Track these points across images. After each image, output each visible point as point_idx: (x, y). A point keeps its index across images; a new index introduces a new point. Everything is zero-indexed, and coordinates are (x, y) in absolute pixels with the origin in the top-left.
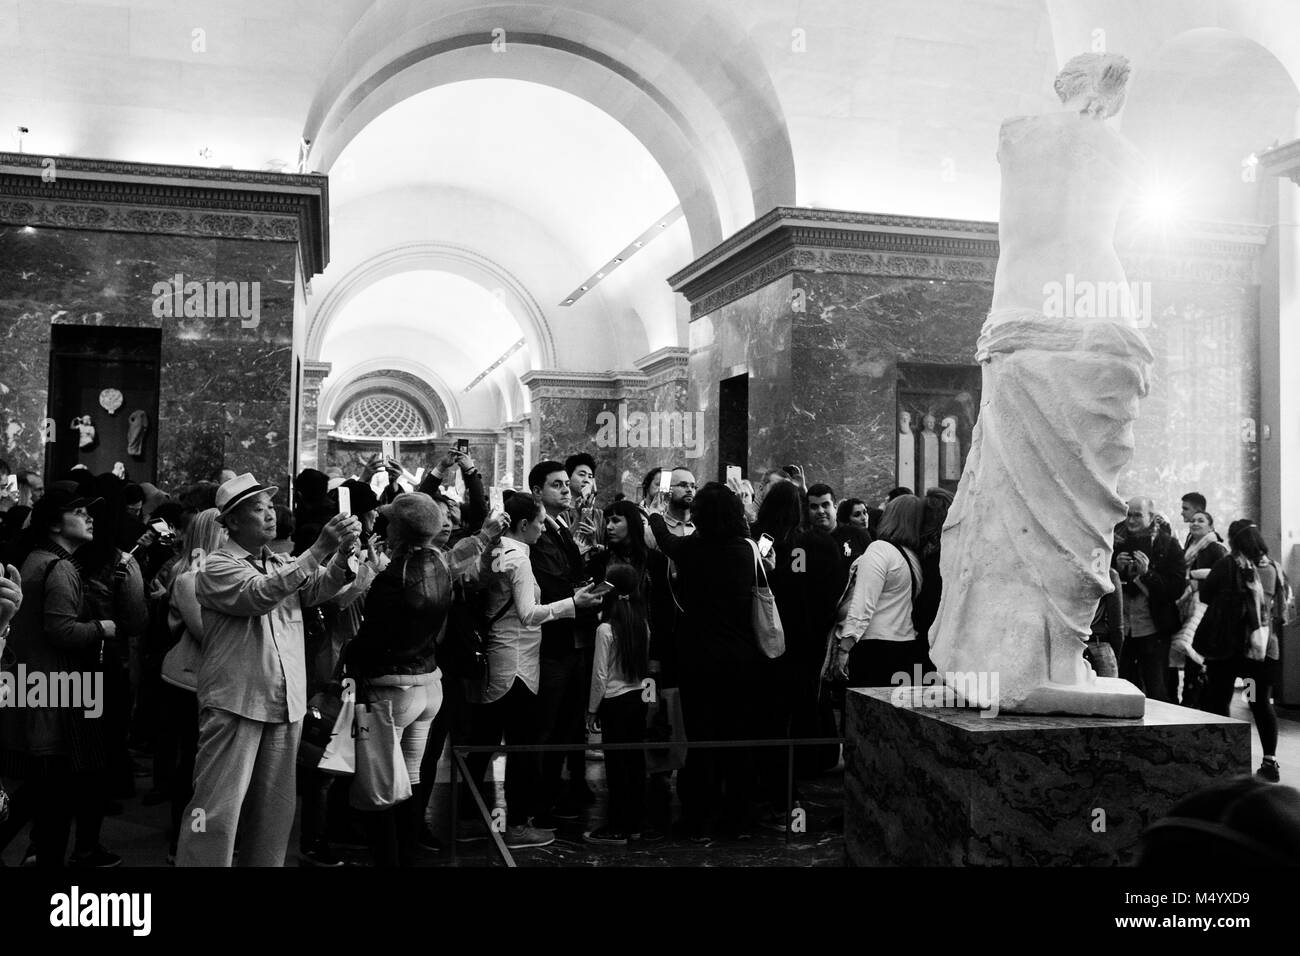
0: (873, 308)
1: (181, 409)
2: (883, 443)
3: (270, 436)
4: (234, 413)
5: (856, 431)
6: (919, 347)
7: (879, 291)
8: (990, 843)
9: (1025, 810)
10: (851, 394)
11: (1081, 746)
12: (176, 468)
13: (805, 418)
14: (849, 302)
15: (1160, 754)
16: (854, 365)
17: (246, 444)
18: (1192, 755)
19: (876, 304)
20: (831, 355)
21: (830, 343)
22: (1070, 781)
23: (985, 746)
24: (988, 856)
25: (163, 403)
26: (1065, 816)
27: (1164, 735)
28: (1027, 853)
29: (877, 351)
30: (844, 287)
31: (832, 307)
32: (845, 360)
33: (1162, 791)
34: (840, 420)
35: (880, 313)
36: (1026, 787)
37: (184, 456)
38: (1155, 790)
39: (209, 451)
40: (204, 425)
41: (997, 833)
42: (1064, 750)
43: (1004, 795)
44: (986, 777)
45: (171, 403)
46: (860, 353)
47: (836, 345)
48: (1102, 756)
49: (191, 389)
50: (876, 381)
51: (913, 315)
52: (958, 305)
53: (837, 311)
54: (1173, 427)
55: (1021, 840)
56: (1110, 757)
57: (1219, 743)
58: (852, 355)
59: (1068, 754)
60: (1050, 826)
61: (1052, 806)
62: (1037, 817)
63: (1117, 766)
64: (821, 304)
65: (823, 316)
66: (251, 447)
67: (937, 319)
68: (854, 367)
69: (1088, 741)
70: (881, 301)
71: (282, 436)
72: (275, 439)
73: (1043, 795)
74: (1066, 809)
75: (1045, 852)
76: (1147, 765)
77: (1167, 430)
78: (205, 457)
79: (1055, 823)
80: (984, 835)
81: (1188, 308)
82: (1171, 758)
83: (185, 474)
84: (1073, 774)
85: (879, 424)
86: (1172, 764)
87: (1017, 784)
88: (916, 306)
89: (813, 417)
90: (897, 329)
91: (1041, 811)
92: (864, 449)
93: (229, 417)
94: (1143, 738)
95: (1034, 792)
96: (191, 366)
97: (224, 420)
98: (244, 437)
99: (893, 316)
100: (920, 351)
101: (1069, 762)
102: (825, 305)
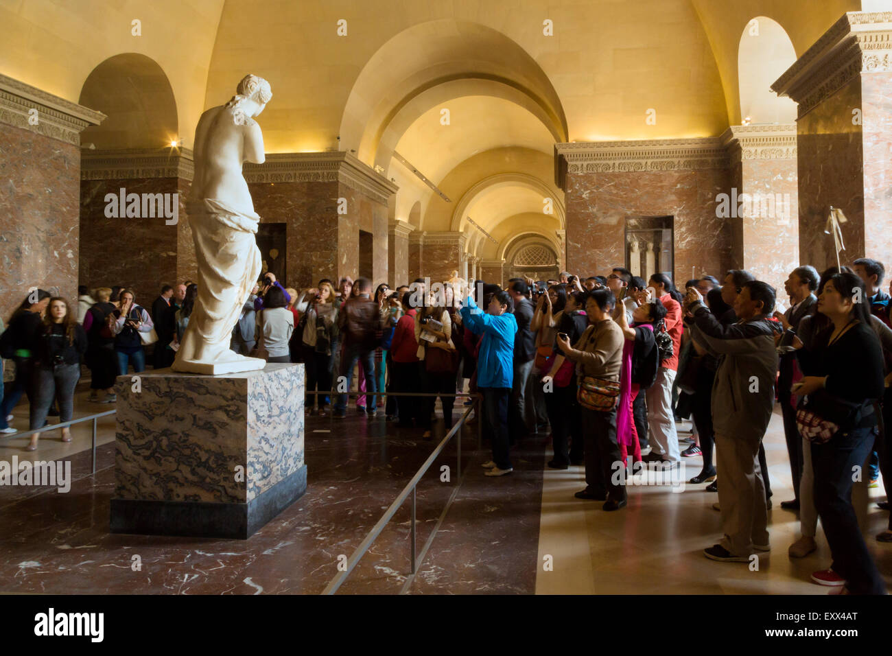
0: (611, 190)
1: (295, 256)
2: (617, 258)
3: (330, 266)
4: (316, 257)
5: (603, 252)
6: (638, 207)
7: (613, 181)
8: (124, 424)
9: (140, 411)
10: (599, 234)
11: (165, 385)
12: (294, 281)
13: (576, 247)
14: (597, 188)
15: (203, 390)
16: (600, 219)
17: (321, 270)
18: (218, 392)
19: (612, 188)
20: (588, 215)
21: (588, 209)
22: (160, 400)
23: (122, 383)
24: (124, 430)
25: (288, 254)
26: (157, 415)
27: (205, 382)
28: (141, 430)
29: (613, 211)
30: (595, 180)
31: (589, 191)
32: (596, 217)
33: (204, 407)
34: (595, 247)
35: (615, 192)
36: (140, 401)
37: (297, 276)
38: (200, 406)
39: (306, 274)
40: (304, 262)
41: (127, 420)
42: (157, 386)
43: (130, 404)
44: (123, 396)
45: (291, 254)
46: (604, 213)
47: (590, 209)
48: (175, 390)
49: (299, 248)
50: (614, 227)
51: (633, 192)
52: (659, 184)
53: (592, 192)
54: (781, 242)
55: (138, 424)
56: (179, 390)
57: (232, 387)
58: (599, 214)
59: (159, 388)
60: (151, 418)
61: (152, 410)
62: (144, 414)
63: (182, 395)
64: (582, 190)
65: (584, 196)
66: (323, 271)
67: (647, 193)
68: (601, 220)
69: (168, 383)
70: (615, 186)
71: (336, 266)
72: (333, 267)
73: (148, 405)
74: (158, 412)
75: (149, 430)
76: (196, 395)
77: (777, 244)
78: (305, 276)
79: (153, 418)
80: (121, 421)
81: (790, 174)
82: (208, 392)
83: (297, 283)
84: (161, 397)
85: (615, 248)
86: (208, 395)
87: (137, 400)
88: (635, 187)
89: (579, 246)
90: (625, 200)
91: (147, 412)
92: (607, 261)
93: (314, 259)
94: (195, 384)
95: (144, 404)
96: (298, 238)
97: (312, 260)
98: (320, 267)
99: (622, 193)
100: (638, 210)
101: (160, 392)
102: (585, 190)
